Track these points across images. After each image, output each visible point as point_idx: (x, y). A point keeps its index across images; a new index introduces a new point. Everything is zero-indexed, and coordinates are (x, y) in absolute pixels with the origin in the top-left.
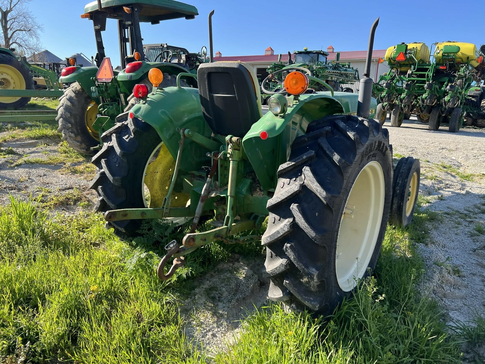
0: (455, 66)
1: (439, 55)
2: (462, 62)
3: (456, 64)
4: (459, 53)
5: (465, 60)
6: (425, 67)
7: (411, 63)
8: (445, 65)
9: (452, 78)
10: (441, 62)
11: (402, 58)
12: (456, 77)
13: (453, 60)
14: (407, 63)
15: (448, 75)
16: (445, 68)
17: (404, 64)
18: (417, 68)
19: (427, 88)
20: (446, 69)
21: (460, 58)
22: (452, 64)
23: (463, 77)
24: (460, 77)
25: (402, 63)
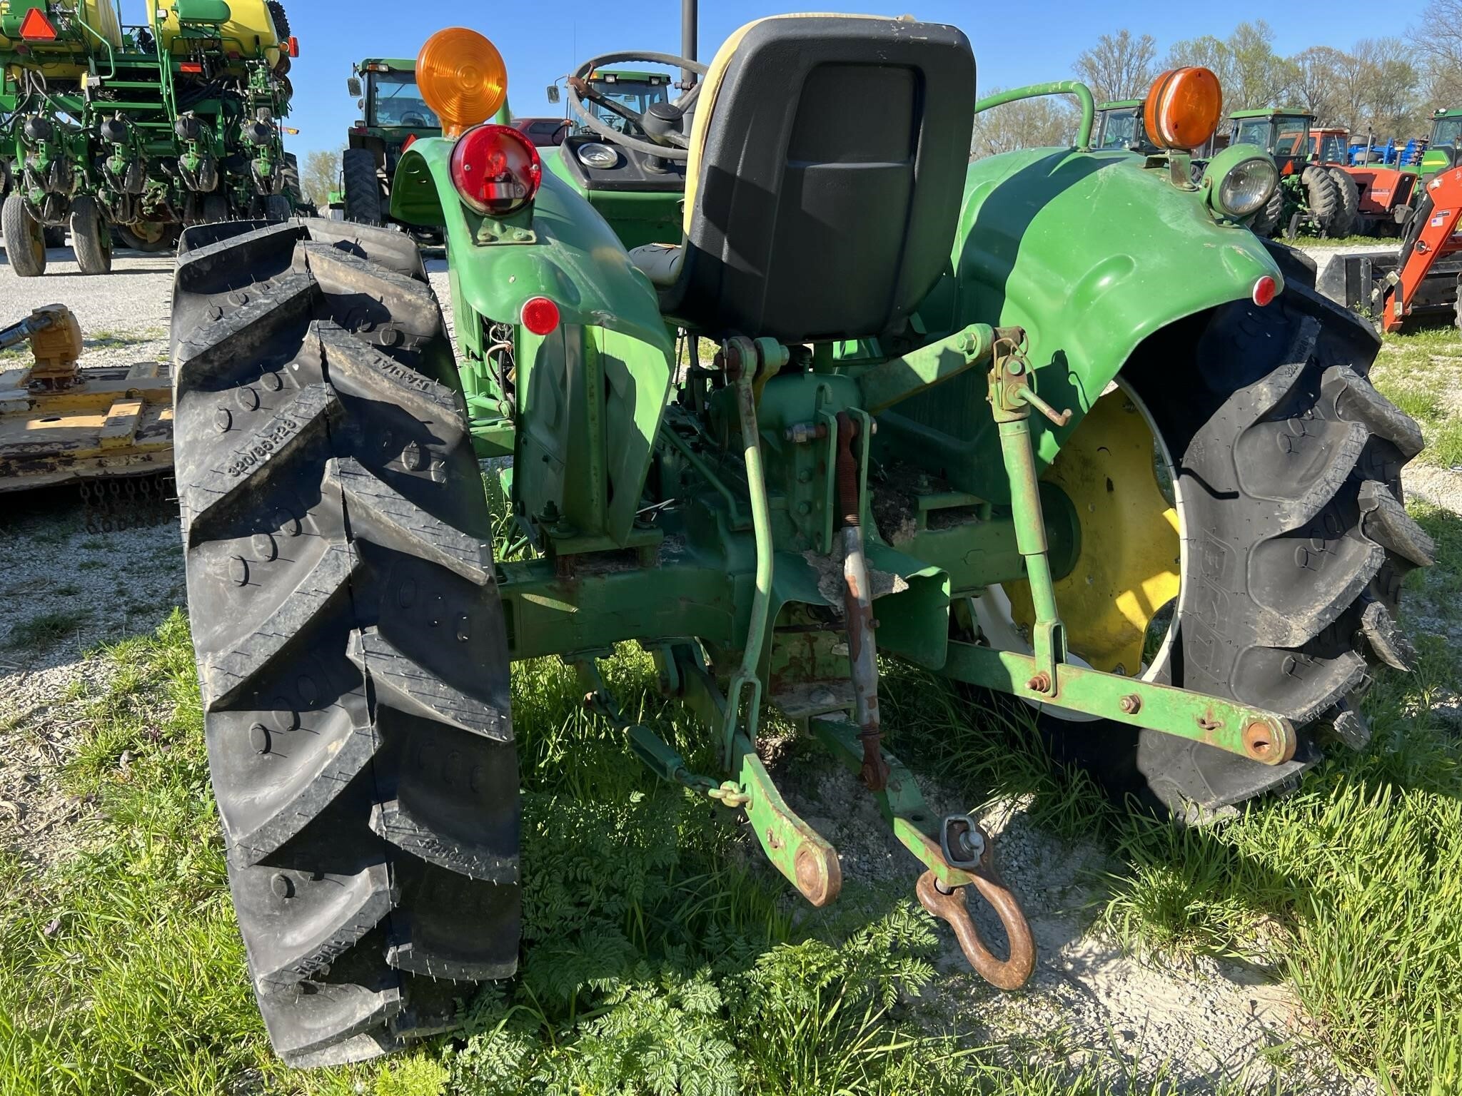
0: (224, 65)
1: (165, 25)
2: (241, 54)
3: (228, 57)
4: (228, 24)
5: (248, 46)
6: (133, 65)
7: (77, 48)
8: (196, 60)
9: (233, 105)
10: (179, 49)
11: (39, 31)
12: (242, 99)
13: (216, 43)
14: (65, 49)
15: (215, 93)
16: (199, 70)
17: (50, 53)
18: (117, 68)
19: (188, 137)
20: (201, 75)
21: (235, 39)
22: (217, 57)
23: (269, 101)
24: (260, 101)
25: (42, 49)
